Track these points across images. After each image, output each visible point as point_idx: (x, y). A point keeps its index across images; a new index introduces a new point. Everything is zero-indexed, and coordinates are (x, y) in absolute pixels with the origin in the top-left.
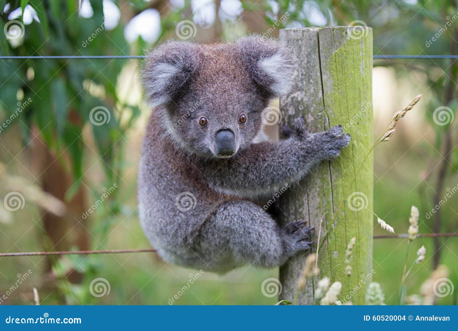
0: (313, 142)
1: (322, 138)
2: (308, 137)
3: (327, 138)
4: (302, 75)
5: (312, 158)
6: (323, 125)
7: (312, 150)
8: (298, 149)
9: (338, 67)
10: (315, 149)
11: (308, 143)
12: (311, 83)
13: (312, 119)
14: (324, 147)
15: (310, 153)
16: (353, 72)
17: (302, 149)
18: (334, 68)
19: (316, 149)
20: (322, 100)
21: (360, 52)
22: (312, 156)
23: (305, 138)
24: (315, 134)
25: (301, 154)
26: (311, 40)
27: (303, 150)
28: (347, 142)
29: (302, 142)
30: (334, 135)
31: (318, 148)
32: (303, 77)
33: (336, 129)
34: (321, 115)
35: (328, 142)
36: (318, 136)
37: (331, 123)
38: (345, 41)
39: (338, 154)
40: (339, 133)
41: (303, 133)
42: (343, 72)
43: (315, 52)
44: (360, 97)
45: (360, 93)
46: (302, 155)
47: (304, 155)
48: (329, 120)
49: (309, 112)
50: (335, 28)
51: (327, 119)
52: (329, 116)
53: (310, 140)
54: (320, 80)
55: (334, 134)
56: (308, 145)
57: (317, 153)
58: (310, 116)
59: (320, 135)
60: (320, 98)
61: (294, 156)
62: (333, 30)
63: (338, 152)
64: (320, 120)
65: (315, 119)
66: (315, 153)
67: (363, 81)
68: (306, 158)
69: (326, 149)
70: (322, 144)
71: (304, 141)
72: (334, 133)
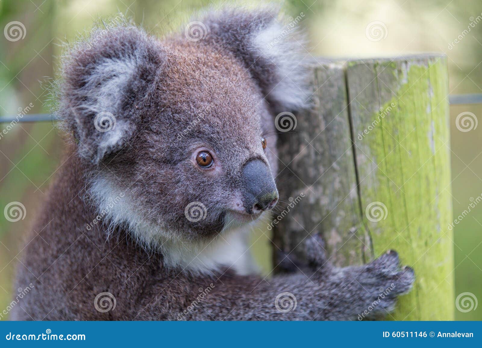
0: (343, 284)
1: (361, 278)
2: (334, 274)
3: (370, 277)
4: (316, 154)
5: (340, 315)
6: (360, 251)
7: (341, 301)
8: (312, 297)
9: (387, 138)
10: (346, 298)
11: (334, 286)
12: (334, 170)
13: (338, 239)
14: (364, 295)
15: (335, 307)
16: (414, 146)
17: (321, 297)
18: (379, 141)
19: (349, 298)
20: (357, 202)
21: (426, 105)
22: (339, 312)
23: (327, 277)
24: (346, 269)
25: (318, 306)
26: (331, 86)
27: (323, 300)
28: (409, 284)
29: (322, 284)
30: (384, 273)
31: (352, 296)
32: (319, 158)
33: (388, 260)
34: (356, 232)
35: (372, 285)
36: (353, 274)
37: (376, 247)
38: (399, 86)
39: (391, 309)
40: (394, 269)
41: (322, 268)
42: (395, 146)
43: (340, 110)
44: (428, 191)
45: (428, 184)
46: (319, 309)
47: (324, 310)
48: (371, 240)
49: (332, 225)
50: (378, 64)
51: (367, 238)
52: (372, 233)
53: (338, 281)
54: (351, 163)
55: (383, 270)
56: (333, 291)
57: (352, 307)
58: (333, 233)
59: (357, 272)
60: (354, 200)
61: (304, 308)
62: (375, 66)
63: (391, 304)
64: (354, 242)
65: (344, 239)
66: (346, 305)
67: (433, 161)
68: (327, 316)
69: (369, 298)
70: (360, 289)
71: (325, 283)
72: (384, 268)
